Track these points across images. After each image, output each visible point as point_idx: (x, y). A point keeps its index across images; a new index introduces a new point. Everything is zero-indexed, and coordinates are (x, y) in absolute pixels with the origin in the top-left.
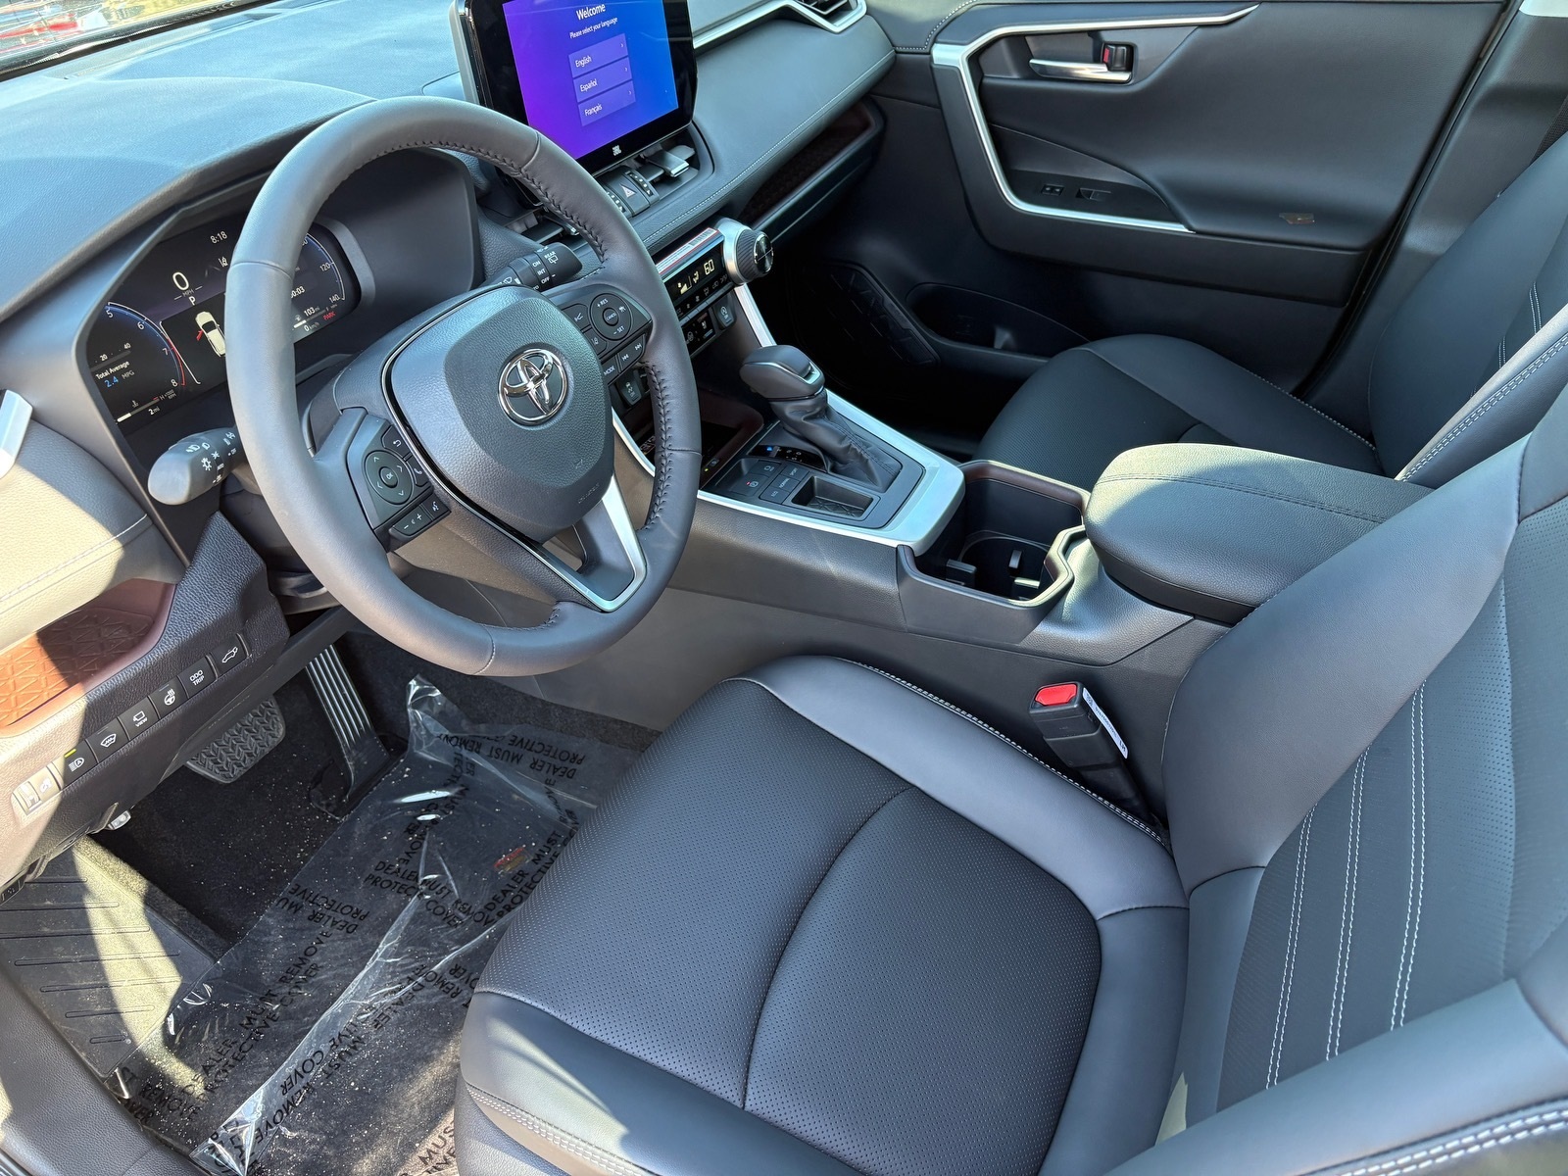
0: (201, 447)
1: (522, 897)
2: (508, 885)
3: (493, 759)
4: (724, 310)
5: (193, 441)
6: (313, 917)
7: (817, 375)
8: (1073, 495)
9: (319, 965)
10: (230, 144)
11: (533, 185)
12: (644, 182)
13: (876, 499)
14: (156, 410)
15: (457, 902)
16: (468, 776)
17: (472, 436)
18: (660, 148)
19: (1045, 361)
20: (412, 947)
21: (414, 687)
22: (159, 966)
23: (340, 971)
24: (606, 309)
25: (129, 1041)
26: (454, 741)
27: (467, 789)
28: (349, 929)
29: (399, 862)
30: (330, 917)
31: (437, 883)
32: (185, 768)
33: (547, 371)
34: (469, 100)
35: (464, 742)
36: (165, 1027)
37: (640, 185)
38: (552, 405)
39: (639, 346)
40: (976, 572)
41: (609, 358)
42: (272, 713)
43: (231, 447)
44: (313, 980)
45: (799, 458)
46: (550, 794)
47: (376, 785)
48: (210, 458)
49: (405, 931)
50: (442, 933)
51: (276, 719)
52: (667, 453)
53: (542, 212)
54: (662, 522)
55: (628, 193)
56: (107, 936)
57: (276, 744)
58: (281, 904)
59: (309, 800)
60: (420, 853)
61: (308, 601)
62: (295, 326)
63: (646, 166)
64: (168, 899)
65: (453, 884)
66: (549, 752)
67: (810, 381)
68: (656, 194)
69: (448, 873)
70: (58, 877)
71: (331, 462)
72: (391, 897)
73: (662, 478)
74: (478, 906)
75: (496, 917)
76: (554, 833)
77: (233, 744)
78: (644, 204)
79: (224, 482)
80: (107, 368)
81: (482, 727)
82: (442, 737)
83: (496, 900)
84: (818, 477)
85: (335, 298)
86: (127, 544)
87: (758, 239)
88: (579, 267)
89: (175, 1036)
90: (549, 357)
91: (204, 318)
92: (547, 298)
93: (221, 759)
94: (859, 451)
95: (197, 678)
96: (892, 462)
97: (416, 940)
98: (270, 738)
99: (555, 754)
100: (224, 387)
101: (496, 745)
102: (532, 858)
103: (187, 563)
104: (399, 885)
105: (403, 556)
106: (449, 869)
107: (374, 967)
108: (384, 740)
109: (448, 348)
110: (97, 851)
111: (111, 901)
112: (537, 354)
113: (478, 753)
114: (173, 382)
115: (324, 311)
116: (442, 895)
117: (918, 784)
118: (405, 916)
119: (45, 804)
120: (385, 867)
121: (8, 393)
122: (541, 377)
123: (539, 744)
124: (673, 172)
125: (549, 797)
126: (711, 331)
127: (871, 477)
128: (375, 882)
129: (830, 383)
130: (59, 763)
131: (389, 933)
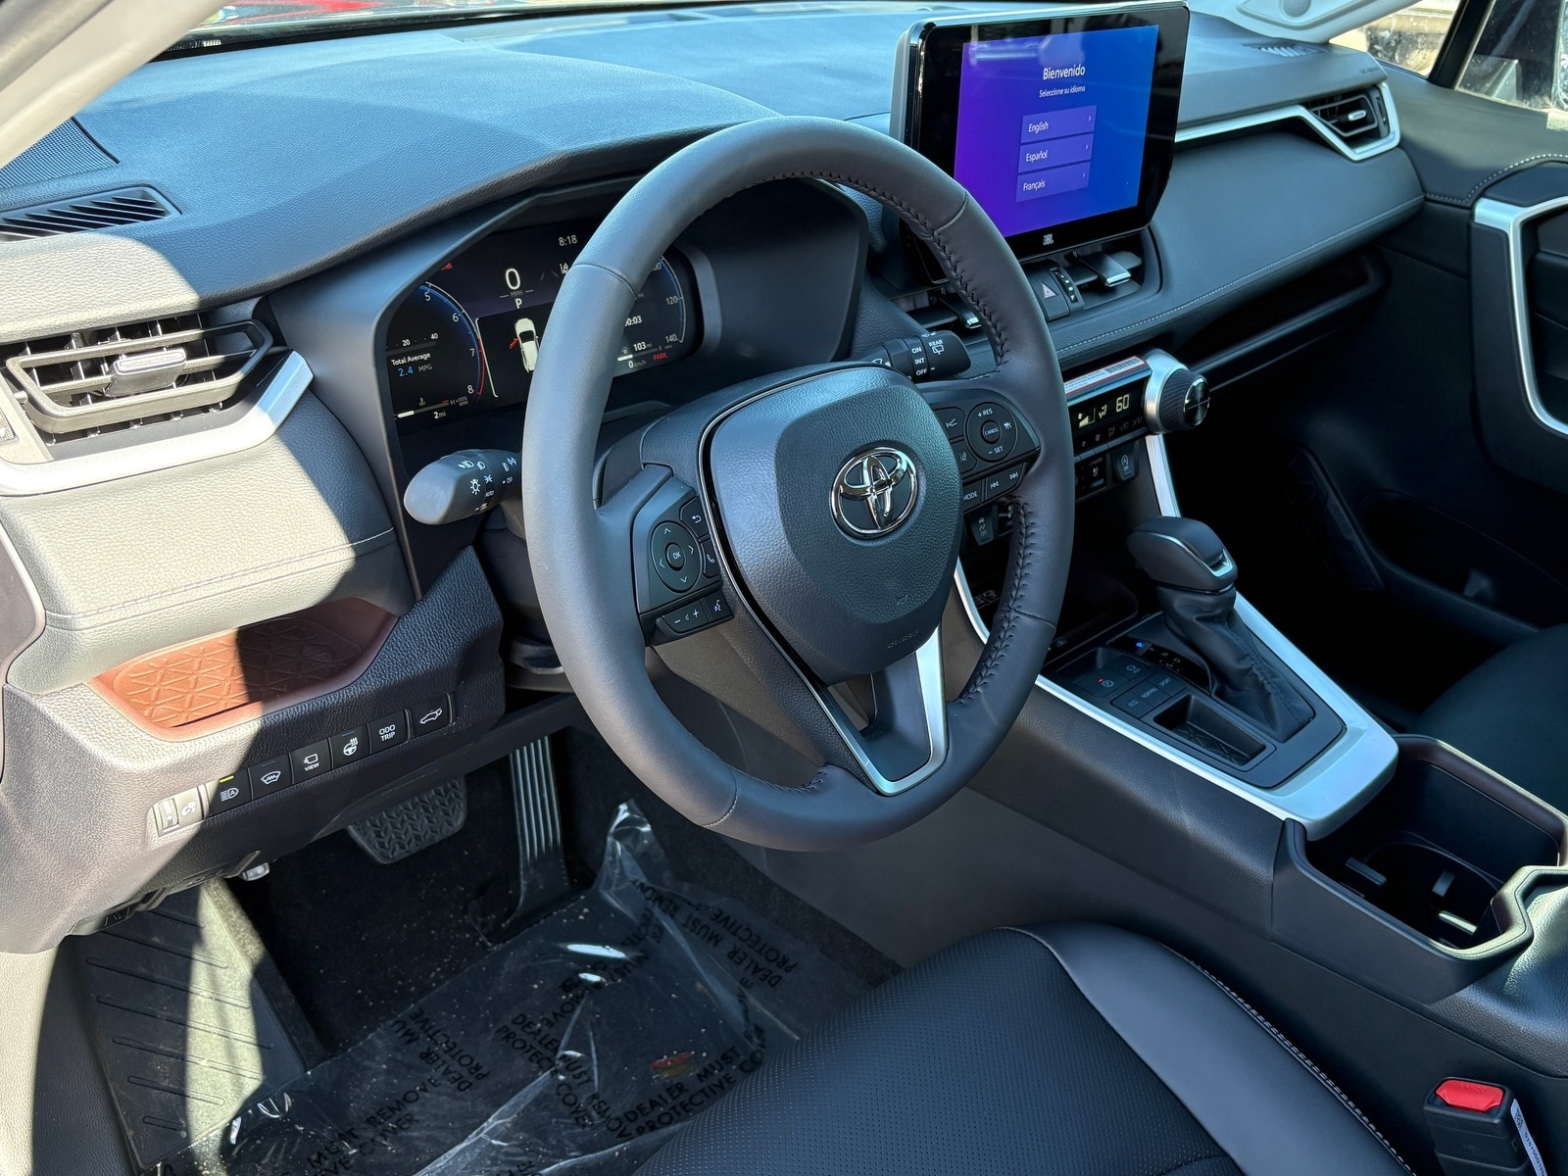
0: (476, 466)
1: (671, 1118)
2: (660, 1096)
3: (687, 930)
4: (1125, 460)
5: (469, 457)
6: (426, 1056)
7: (1228, 567)
8: (1551, 821)
9: (416, 1118)
10: (613, 132)
11: (943, 254)
12: (1070, 285)
13: (1270, 748)
14: (444, 414)
15: (594, 1096)
16: (653, 942)
17: (786, 533)
18: (1099, 249)
19: (1535, 631)
20: (526, 1135)
21: (623, 813)
22: (246, 1054)
23: (436, 1133)
24: (988, 421)
25: (184, 1134)
26: (649, 893)
27: (646, 957)
28: (462, 1085)
29: (542, 1021)
30: (444, 1062)
31: (578, 1064)
32: (344, 833)
33: (895, 478)
34: (893, 134)
35: (659, 899)
36: (227, 1130)
37: (1065, 287)
38: (891, 518)
39: (1014, 476)
40: (1385, 885)
41: (976, 480)
42: (457, 796)
43: (508, 474)
44: (404, 1134)
45: (1176, 666)
46: (742, 998)
47: (544, 918)
48: (482, 481)
49: (523, 1111)
50: (565, 1128)
51: (459, 804)
52: (1013, 614)
53: (938, 293)
54: (983, 698)
55: (1048, 293)
56: (203, 1000)
57: (450, 834)
58: (396, 1027)
59: (465, 911)
60: (570, 1019)
61: (538, 679)
62: (620, 359)
63: (1076, 266)
64: (280, 978)
65: (596, 1072)
66: (756, 944)
67: (1218, 573)
68: (1081, 302)
69: (594, 1056)
70: (175, 913)
71: (615, 520)
72: (520, 1063)
73: (998, 645)
74: (617, 1110)
75: (634, 1132)
76: (732, 1049)
77: (403, 819)
78: (1063, 310)
79: (488, 513)
80: (405, 355)
81: (686, 887)
82: (638, 883)
83: (641, 1110)
84: (1197, 697)
85: (672, 338)
86: (361, 556)
87: (1195, 384)
88: (966, 365)
89: (234, 1146)
90: (904, 461)
91: (524, 325)
92: (921, 392)
93: (385, 832)
94: (1261, 679)
95: (387, 733)
96: (1302, 705)
97: (532, 1127)
98: (445, 824)
99: (761, 949)
100: (521, 407)
101: (696, 914)
102: (698, 1072)
103: (419, 596)
104: (533, 1051)
105: (662, 656)
106: (597, 1051)
107: (476, 1143)
108: (569, 864)
109: (788, 422)
110: (225, 897)
111: (220, 959)
112: (891, 455)
113: (672, 916)
114: (470, 388)
115: (656, 350)
116: (580, 1081)
117: (1233, 1154)
118: (529, 1092)
119: (181, 830)
120: (526, 1024)
121: (294, 355)
122: (889, 482)
123: (747, 929)
124: (1110, 280)
125: (740, 1001)
126: (1101, 482)
127: (1269, 718)
128: (508, 1037)
129: (1244, 582)
130: (211, 786)
131: (505, 1107)
